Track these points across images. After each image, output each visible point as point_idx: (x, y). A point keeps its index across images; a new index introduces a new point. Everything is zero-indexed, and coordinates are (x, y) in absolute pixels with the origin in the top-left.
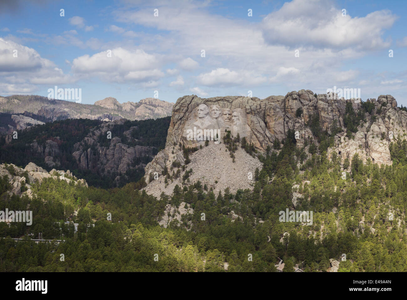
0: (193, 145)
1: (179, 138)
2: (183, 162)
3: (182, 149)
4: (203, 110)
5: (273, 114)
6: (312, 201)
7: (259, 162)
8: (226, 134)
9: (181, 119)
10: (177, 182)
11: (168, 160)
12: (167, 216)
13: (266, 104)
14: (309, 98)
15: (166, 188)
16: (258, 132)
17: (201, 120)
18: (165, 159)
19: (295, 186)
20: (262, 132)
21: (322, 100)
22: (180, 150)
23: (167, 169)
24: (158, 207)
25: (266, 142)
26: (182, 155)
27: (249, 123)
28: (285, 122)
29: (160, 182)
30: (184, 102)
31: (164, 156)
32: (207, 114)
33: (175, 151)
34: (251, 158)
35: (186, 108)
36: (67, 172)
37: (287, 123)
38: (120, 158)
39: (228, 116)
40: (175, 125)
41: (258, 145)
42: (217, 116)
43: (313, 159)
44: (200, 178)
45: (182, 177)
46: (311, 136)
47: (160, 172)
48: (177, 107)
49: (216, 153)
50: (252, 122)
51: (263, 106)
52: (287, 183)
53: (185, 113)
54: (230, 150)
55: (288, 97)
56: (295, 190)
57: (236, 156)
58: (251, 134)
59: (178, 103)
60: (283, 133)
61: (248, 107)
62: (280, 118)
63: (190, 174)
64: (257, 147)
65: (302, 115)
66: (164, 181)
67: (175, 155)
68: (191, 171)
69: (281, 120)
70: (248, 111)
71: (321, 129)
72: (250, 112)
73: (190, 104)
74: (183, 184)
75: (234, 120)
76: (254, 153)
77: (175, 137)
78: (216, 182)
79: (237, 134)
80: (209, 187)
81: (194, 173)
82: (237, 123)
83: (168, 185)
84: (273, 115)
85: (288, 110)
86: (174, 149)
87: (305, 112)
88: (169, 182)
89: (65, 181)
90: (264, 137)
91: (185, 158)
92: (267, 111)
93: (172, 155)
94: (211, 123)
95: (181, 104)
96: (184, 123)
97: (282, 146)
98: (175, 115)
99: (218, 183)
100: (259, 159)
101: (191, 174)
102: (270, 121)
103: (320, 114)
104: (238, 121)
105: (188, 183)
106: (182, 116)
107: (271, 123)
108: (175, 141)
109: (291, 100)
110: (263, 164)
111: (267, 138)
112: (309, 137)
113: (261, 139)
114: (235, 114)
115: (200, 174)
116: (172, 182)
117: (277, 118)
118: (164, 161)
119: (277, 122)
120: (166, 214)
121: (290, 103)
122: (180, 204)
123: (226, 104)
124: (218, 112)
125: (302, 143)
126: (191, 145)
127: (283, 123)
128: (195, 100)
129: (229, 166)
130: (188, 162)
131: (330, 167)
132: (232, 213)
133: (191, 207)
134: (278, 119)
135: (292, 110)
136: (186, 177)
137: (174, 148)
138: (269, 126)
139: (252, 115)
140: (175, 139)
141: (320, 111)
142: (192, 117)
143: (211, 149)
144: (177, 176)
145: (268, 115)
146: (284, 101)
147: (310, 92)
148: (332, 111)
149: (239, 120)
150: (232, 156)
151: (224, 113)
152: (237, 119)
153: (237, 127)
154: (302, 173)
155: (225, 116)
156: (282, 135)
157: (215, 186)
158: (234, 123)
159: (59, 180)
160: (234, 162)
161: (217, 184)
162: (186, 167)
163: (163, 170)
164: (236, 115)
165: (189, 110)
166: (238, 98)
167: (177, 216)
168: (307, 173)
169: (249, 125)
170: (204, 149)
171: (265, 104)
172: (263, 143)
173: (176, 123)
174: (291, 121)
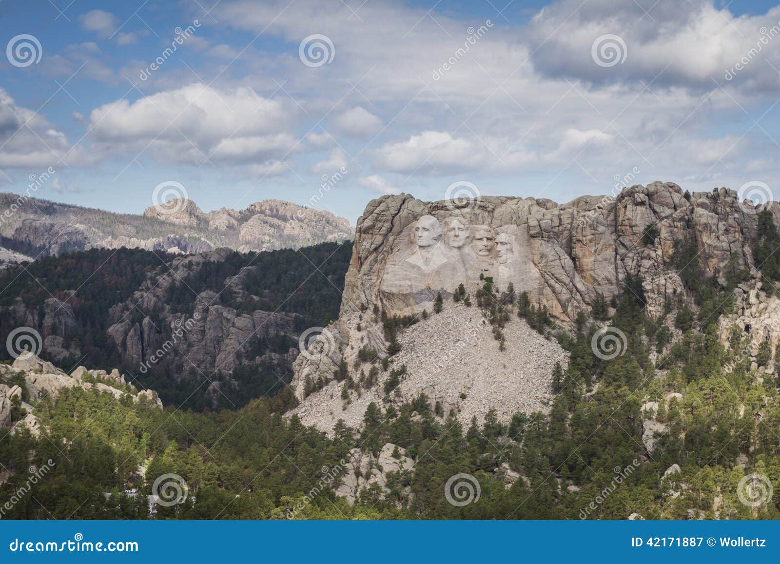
0: (407, 309)
1: (373, 294)
2: (384, 349)
3: (379, 320)
4: (428, 230)
5: (589, 237)
6: (690, 440)
7: (561, 350)
8: (482, 284)
9: (376, 249)
10: (369, 397)
11: (347, 345)
12: (354, 477)
13: (572, 214)
14: (671, 202)
15: (346, 411)
16: (558, 280)
17: (423, 251)
18: (341, 344)
19: (648, 406)
20: (567, 280)
21: (702, 205)
22: (376, 322)
23: (347, 367)
24: (332, 454)
25: (576, 303)
26: (379, 333)
27: (537, 258)
28: (618, 257)
29: (332, 397)
30: (383, 211)
31: (338, 335)
32: (439, 238)
33: (363, 325)
34: (541, 339)
35: (387, 225)
36: (112, 375)
37: (622, 260)
38: (219, 341)
39: (485, 242)
40: (361, 264)
41: (557, 310)
42: (460, 244)
43: (687, 344)
44: (426, 387)
45: (382, 385)
46: (679, 290)
47: (330, 374)
48: (368, 223)
49: (460, 329)
50: (542, 256)
51: (566, 220)
52: (630, 397)
53: (386, 236)
54: (492, 322)
55: (624, 198)
56: (649, 415)
57: (506, 337)
58: (540, 284)
59: (368, 213)
60: (614, 281)
61: (533, 222)
62: (607, 248)
63: (400, 378)
64: (554, 314)
65: (657, 240)
66: (340, 394)
67: (363, 333)
68: (403, 371)
69: (609, 253)
70: (532, 232)
71: (702, 273)
72: (537, 233)
73: (397, 217)
74: (386, 400)
75: (499, 251)
76: (548, 329)
77: (364, 292)
78: (463, 397)
79: (507, 286)
80: (446, 408)
81: (409, 376)
82: (506, 260)
83: (349, 403)
84: (591, 241)
85: (623, 228)
86: (361, 320)
87: (664, 233)
88: (351, 396)
89: (111, 395)
90: (571, 292)
91: (387, 340)
92: (577, 232)
93: (358, 332)
94: (447, 258)
95: (375, 215)
96: (383, 259)
97: (612, 312)
98: (364, 240)
99: (468, 398)
100: (559, 343)
101: (403, 377)
102: (584, 256)
103: (700, 239)
104: (509, 255)
105: (396, 399)
106: (380, 243)
107: (585, 260)
108: (364, 300)
109: (631, 206)
110: (569, 354)
111: (578, 294)
112: (675, 291)
113: (565, 296)
114: (502, 237)
115: (425, 378)
116: (360, 396)
117: (600, 248)
118: (340, 348)
119: (599, 258)
120: (352, 472)
121: (629, 214)
122: (381, 447)
123: (480, 215)
124: (463, 235)
125: (660, 305)
126: (401, 310)
127: (613, 260)
128: (409, 205)
129: (492, 360)
130: (394, 349)
131: (727, 360)
132: (504, 468)
133: (407, 455)
134: (602, 250)
135: (634, 228)
136: (392, 385)
137: (361, 317)
138: (581, 266)
139: (543, 242)
140: (363, 296)
141: (700, 231)
142: (401, 246)
143: (449, 320)
144: (369, 382)
145: (579, 241)
146: (614, 208)
147: (673, 188)
148: (727, 231)
149: (511, 251)
150: (499, 337)
151: (478, 236)
152: (507, 249)
153: (507, 269)
154: (661, 375)
155: (478, 242)
156: (613, 287)
157: (460, 404)
158: (501, 259)
159: (96, 392)
160: (502, 348)
161: (466, 401)
162: (392, 362)
163: (337, 368)
164: (506, 241)
165: (394, 230)
166: (506, 201)
167: (375, 475)
168: (673, 376)
169: (535, 264)
170: (434, 320)
171: (570, 216)
172: (568, 305)
173: (366, 258)
174: (631, 255)
